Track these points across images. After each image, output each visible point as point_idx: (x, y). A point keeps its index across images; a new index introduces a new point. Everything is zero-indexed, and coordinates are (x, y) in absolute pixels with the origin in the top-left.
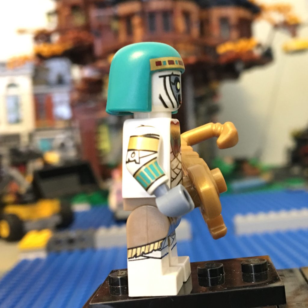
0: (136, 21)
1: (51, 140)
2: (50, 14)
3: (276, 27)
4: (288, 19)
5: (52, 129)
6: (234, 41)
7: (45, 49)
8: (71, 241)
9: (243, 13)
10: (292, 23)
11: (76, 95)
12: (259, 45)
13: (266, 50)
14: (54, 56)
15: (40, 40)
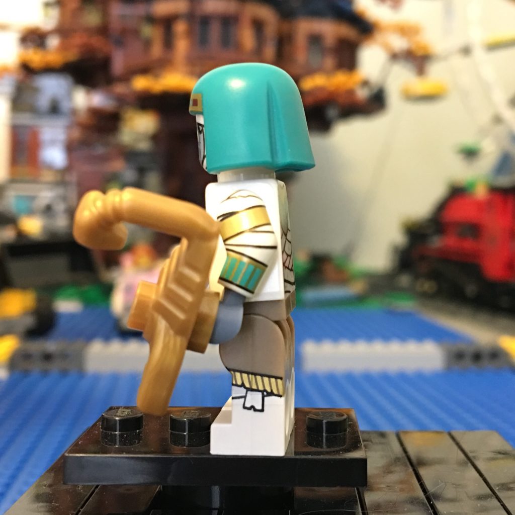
0: (180, 27)
1: (32, 198)
2: (48, 5)
3: (395, 57)
4: (414, 47)
5: (35, 181)
6: (329, 73)
7: (36, 57)
8: (48, 357)
9: (346, 31)
10: (420, 53)
11: (76, 134)
12: (365, 83)
13: (375, 91)
14: (49, 70)
15: (29, 44)
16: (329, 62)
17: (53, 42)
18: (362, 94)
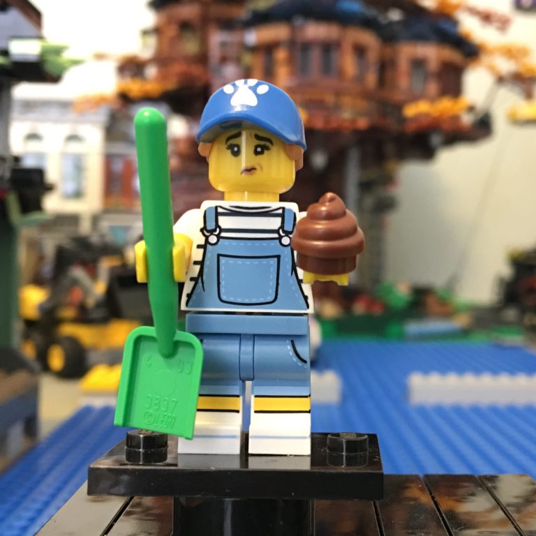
0: (281, 55)
1: (127, 229)
3: (501, 80)
4: (521, 69)
6: (432, 100)
7: (135, 87)
10: (528, 75)
12: (471, 109)
13: (480, 116)
14: (148, 99)
15: (127, 73)
16: (433, 87)
17: (152, 71)
18: (467, 119)
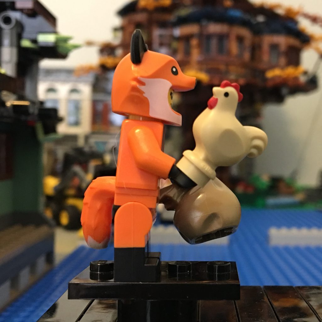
2: (116, 30)
7: (110, 61)
9: (293, 41)
12: (305, 73)
13: (311, 77)
16: (283, 61)
17: (119, 52)
18: (303, 79)
